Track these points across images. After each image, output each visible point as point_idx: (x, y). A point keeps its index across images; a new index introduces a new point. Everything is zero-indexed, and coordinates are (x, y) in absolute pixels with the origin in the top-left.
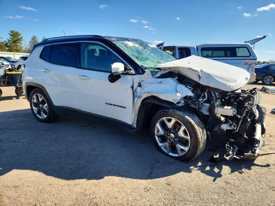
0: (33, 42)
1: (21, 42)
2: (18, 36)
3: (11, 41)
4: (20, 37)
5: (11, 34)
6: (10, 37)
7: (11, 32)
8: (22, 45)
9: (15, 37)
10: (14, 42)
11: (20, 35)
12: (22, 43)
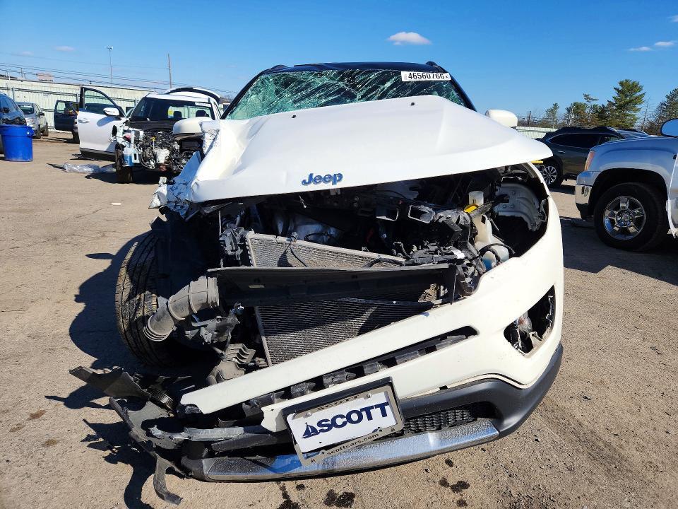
0: (667, 106)
1: (638, 106)
2: (635, 92)
3: (614, 105)
4: (638, 94)
5: (620, 88)
6: (616, 95)
7: (621, 84)
8: (638, 115)
9: (626, 96)
10: (621, 107)
11: (640, 89)
12: (639, 110)
